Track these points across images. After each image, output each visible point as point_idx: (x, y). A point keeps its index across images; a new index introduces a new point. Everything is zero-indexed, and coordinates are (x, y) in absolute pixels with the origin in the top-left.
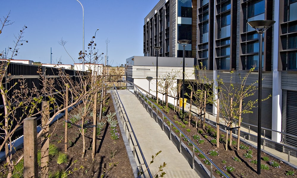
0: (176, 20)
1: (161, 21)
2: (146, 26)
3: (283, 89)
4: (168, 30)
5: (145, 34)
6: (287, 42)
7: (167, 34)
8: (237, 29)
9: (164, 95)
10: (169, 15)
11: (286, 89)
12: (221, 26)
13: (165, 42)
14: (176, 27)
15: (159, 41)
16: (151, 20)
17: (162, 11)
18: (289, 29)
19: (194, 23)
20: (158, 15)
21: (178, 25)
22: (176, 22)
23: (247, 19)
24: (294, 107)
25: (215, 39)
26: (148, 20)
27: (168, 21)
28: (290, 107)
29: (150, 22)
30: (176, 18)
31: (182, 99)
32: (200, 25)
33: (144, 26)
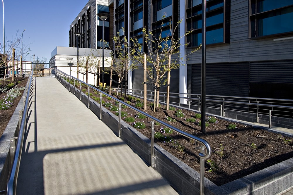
0: (96, 23)
1: (83, 25)
2: (71, 30)
3: (188, 64)
4: (89, 31)
5: (70, 38)
6: (191, 25)
7: (89, 35)
8: (148, 21)
9: (84, 75)
10: (90, 20)
11: (191, 63)
12: (134, 21)
13: (87, 41)
14: (96, 28)
15: (82, 41)
16: (75, 25)
17: (85, 17)
18: (192, 14)
19: (111, 26)
20: (81, 20)
21: (98, 26)
22: (96, 24)
23: (157, 11)
24: (198, 77)
25: (129, 32)
26: (73, 26)
27: (89, 24)
28: (194, 78)
29: (74, 27)
30: (96, 21)
31: (102, 83)
32: (116, 22)
33: (70, 31)
